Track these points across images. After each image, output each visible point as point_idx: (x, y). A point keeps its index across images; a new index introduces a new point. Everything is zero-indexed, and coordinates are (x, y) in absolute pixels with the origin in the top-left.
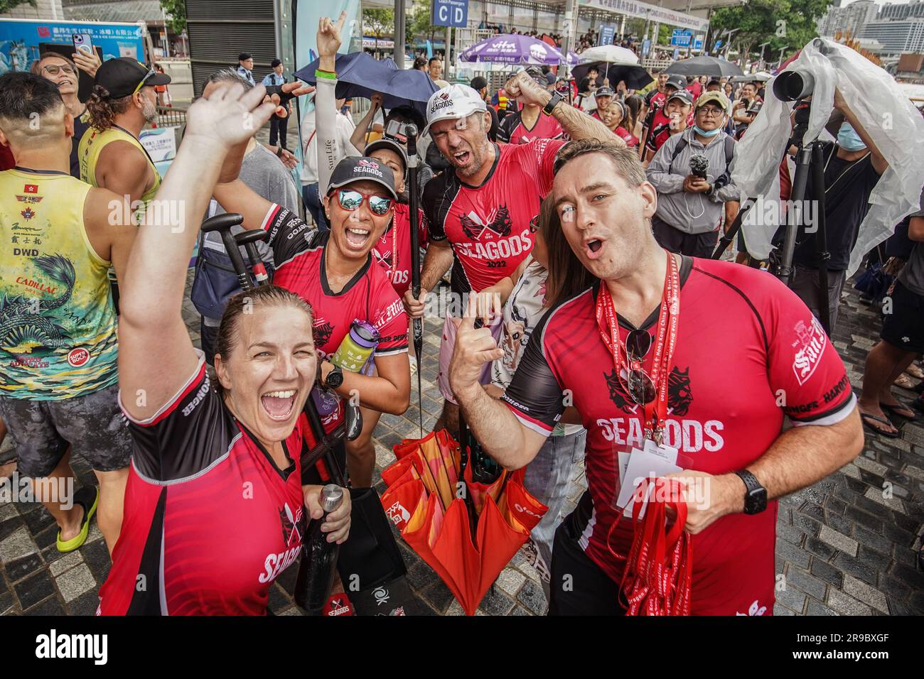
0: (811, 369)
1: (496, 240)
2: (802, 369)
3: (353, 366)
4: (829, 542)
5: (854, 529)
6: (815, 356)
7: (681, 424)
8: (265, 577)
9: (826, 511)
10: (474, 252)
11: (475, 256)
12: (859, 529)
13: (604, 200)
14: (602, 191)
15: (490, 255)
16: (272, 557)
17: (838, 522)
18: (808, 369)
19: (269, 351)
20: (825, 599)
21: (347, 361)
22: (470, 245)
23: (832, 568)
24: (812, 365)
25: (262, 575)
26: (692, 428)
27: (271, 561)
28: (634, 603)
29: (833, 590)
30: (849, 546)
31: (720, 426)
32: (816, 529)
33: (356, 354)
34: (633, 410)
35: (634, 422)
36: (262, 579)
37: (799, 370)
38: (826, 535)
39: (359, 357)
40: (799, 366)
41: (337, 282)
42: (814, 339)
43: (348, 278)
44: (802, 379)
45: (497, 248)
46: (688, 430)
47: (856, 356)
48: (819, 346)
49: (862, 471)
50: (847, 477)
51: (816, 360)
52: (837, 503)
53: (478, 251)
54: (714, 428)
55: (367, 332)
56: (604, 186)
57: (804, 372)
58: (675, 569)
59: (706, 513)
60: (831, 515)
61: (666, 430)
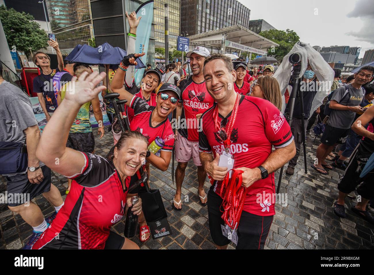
0: (279, 129)
1: (198, 101)
2: (276, 129)
3: (153, 151)
4: (306, 206)
5: (313, 202)
6: (280, 125)
7: (235, 145)
8: (113, 221)
9: (305, 196)
10: (189, 105)
11: (189, 106)
12: (315, 202)
13: (221, 76)
14: (220, 73)
15: (194, 106)
16: (116, 215)
17: (308, 200)
18: (278, 129)
19: (133, 152)
20: (304, 222)
21: (152, 149)
22: (189, 101)
23: (306, 213)
24: (279, 128)
25: (112, 220)
26: (239, 146)
27: (116, 216)
28: (226, 210)
29: (307, 220)
30: (312, 207)
31: (247, 145)
32: (302, 202)
33: (155, 147)
34: (222, 143)
35: (223, 146)
36: (112, 222)
37: (275, 129)
38: (305, 204)
39: (156, 149)
40: (274, 128)
41: (154, 124)
42: (280, 120)
43: (158, 123)
44: (276, 132)
45: (197, 104)
46: (237, 147)
47: (314, 151)
48: (282, 122)
49: (316, 184)
50: (311, 186)
51: (280, 126)
52: (308, 194)
53: (191, 104)
54: (245, 146)
55: (161, 141)
56: (222, 71)
57: (276, 130)
58: (240, 200)
59: (250, 180)
60: (306, 197)
61: (231, 148)
